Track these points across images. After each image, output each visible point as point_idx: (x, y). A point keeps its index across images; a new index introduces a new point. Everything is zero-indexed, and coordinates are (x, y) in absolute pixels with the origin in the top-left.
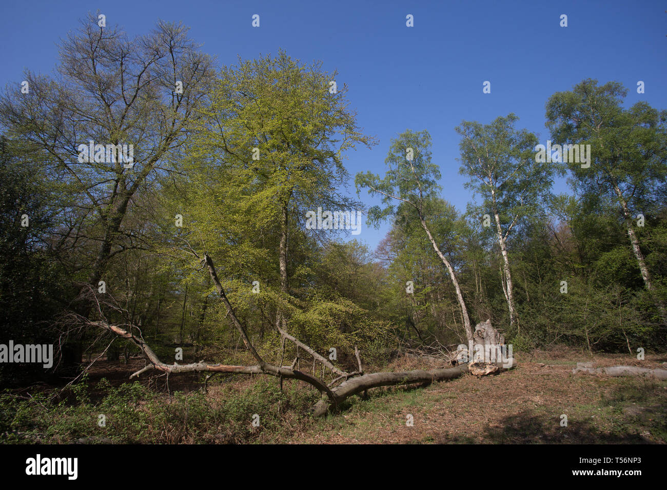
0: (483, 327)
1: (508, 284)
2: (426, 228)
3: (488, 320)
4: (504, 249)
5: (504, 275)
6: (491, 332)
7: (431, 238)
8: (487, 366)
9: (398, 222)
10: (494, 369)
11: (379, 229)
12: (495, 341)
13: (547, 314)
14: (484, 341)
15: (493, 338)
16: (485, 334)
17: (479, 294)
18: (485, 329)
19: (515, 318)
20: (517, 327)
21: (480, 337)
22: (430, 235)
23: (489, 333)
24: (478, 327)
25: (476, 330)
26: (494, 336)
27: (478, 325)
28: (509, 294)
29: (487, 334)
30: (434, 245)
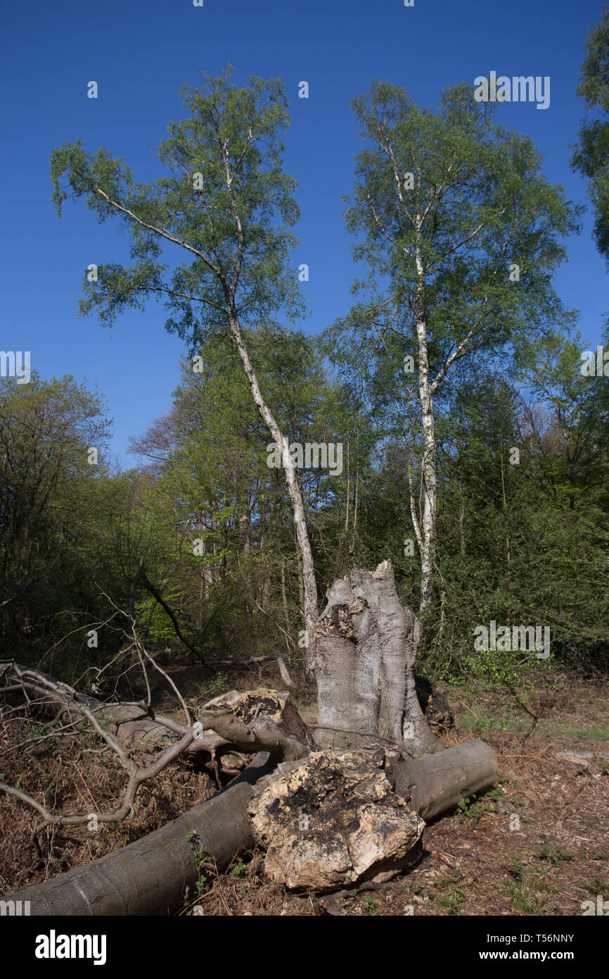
0: (360, 592)
1: (427, 501)
2: (239, 340)
3: (385, 564)
4: (429, 412)
5: (420, 475)
6: (392, 617)
7: (248, 367)
8: (367, 819)
9: (176, 325)
10: (401, 835)
11: (114, 324)
12: (403, 655)
13: (512, 586)
14: (355, 654)
15: (396, 642)
16: (363, 623)
17: (349, 536)
18: (366, 604)
19: (436, 590)
20: (438, 615)
21: (343, 634)
22: (246, 361)
23: (382, 621)
24: (336, 594)
25: (331, 603)
26: (399, 632)
27: (339, 585)
28: (427, 527)
29: (373, 623)
30: (255, 387)
